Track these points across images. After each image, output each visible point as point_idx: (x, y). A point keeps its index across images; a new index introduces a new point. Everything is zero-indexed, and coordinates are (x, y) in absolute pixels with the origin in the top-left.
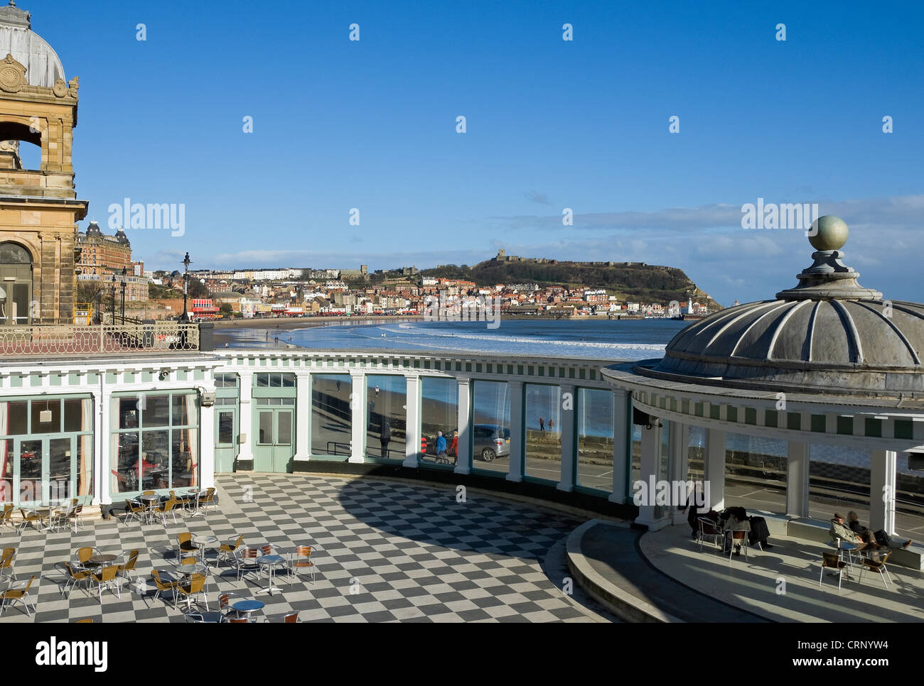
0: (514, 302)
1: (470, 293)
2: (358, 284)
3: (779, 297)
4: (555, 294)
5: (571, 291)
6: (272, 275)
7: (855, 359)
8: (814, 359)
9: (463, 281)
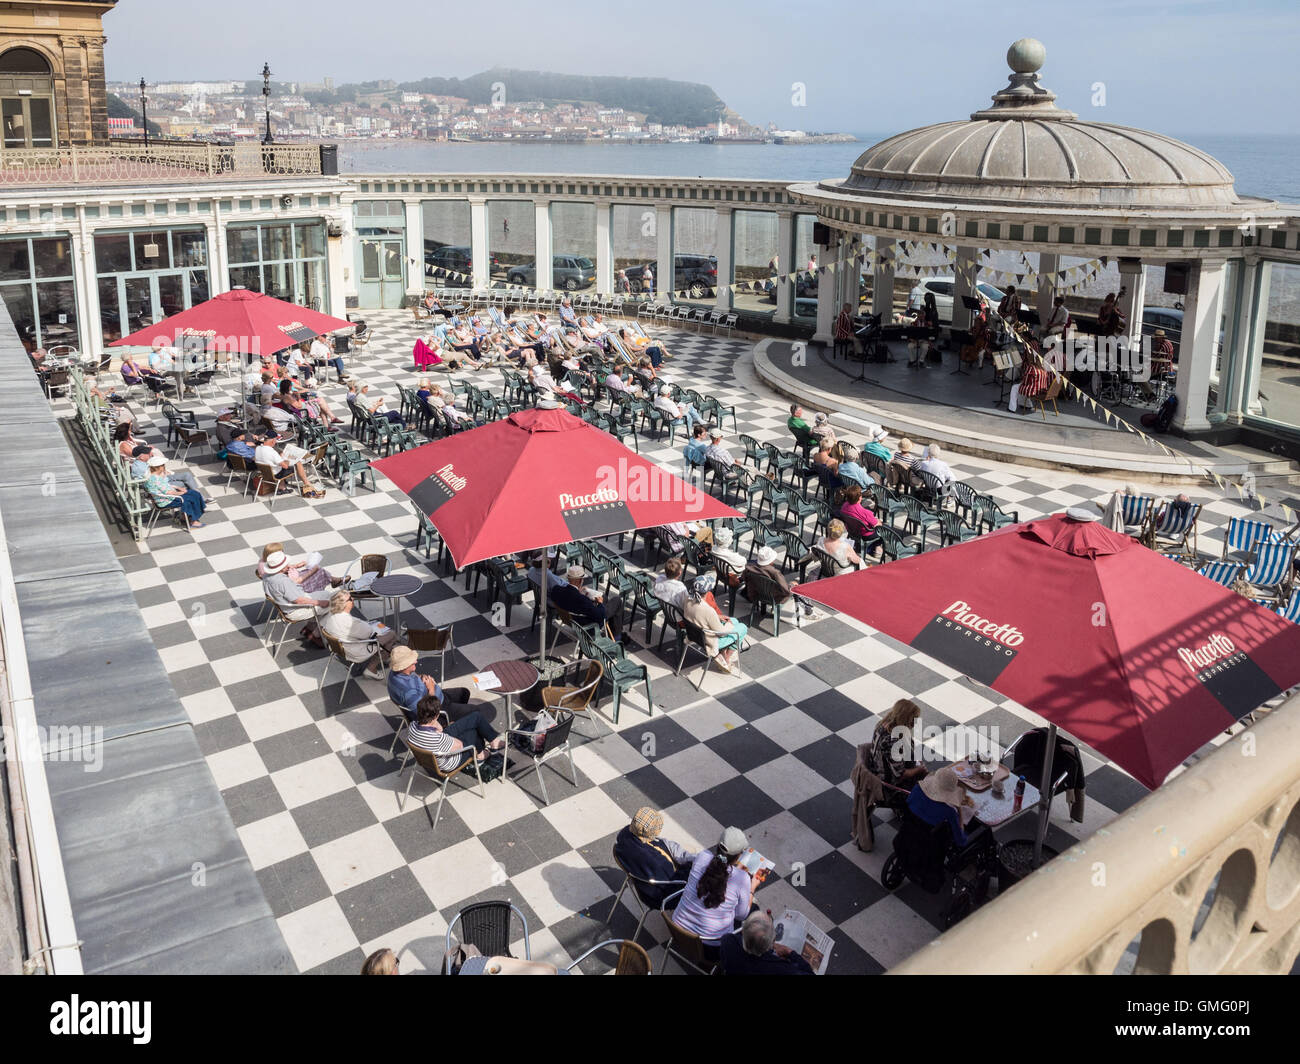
0: (518, 123)
1: (464, 112)
2: (322, 100)
3: (975, 118)
4: (563, 112)
5: (583, 111)
6: (210, 89)
7: (1072, 175)
8: (1031, 175)
9: (453, 99)
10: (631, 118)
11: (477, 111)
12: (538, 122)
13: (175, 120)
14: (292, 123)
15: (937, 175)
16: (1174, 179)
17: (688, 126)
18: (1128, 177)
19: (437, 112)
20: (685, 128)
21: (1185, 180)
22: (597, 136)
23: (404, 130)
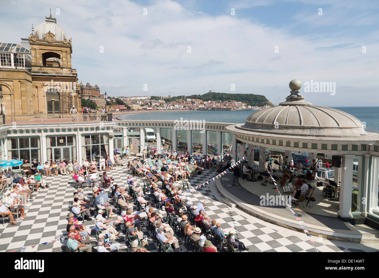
0: (214, 106)
1: (201, 103)
2: (168, 100)
3: (280, 105)
4: (226, 103)
5: (231, 103)
6: (143, 98)
7: (301, 124)
8: (288, 124)
9: (199, 100)
10: (243, 104)
11: (205, 103)
12: (219, 105)
13: (134, 105)
14: (160, 106)
15: (262, 123)
16: (337, 126)
17: (258, 106)
18: (319, 125)
19: (195, 103)
20: (257, 107)
21: (341, 126)
22: (234, 109)
23: (186, 108)
